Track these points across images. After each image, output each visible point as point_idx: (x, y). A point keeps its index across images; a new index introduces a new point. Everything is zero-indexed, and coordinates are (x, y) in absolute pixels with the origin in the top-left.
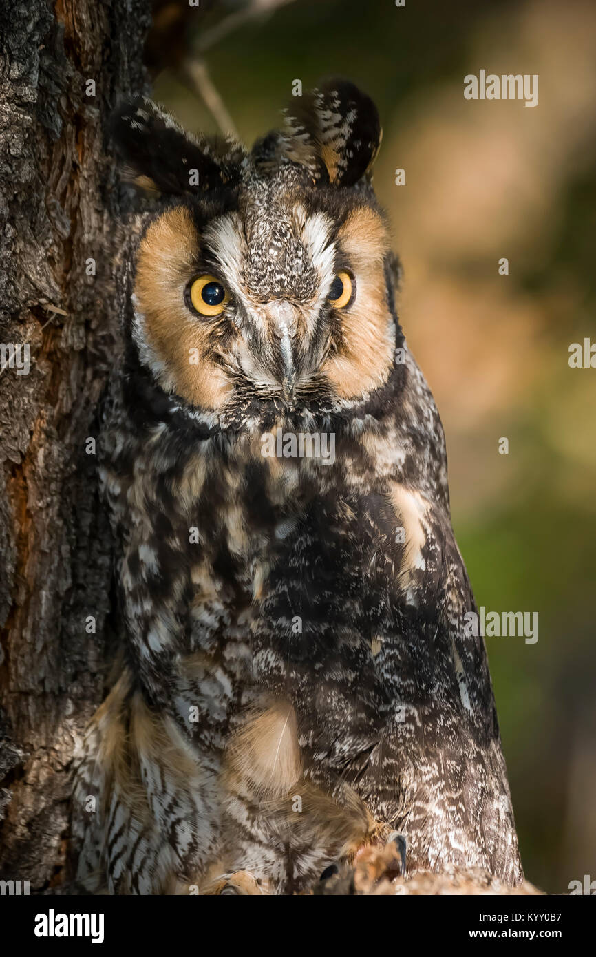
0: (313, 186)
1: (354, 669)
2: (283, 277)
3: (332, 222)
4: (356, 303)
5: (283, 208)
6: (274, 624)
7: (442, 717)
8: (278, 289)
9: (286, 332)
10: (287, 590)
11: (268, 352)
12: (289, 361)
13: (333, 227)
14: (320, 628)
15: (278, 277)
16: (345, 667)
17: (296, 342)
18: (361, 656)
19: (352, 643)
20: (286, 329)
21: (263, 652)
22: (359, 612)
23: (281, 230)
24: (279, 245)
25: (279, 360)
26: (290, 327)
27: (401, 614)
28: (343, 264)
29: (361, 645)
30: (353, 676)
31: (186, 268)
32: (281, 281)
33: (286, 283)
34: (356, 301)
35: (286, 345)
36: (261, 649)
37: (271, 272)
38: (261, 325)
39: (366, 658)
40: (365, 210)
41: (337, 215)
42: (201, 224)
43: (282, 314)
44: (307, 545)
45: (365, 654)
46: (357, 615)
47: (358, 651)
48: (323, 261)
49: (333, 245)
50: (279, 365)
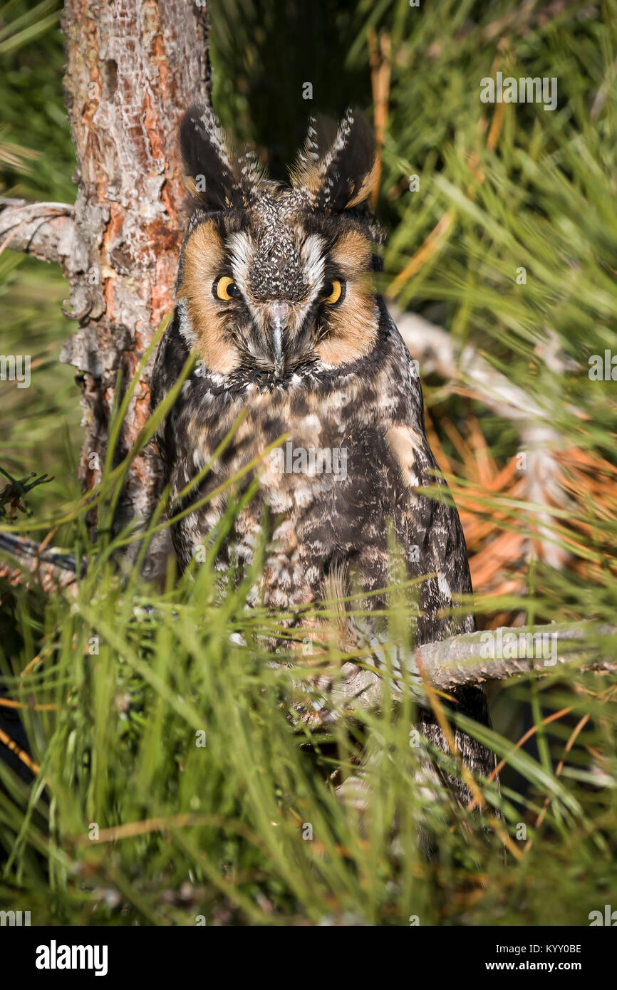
0: (313, 213)
1: (374, 577)
2: (278, 283)
3: (325, 242)
4: (346, 300)
5: (287, 227)
6: (312, 547)
7: (435, 608)
8: (274, 293)
9: (278, 325)
10: (330, 519)
11: (264, 340)
12: (279, 348)
13: (327, 245)
14: (345, 547)
15: (274, 284)
16: (367, 576)
17: (286, 331)
18: (378, 566)
19: (371, 556)
20: (279, 323)
21: (310, 570)
22: (375, 532)
23: (282, 244)
24: (280, 255)
25: (272, 345)
26: (282, 321)
27: (398, 532)
28: (333, 274)
29: (379, 557)
30: (373, 581)
31: (214, 268)
32: (277, 287)
33: (280, 288)
34: (346, 299)
35: (278, 335)
36: (308, 568)
37: (268, 279)
38: (259, 319)
39: (382, 567)
40: (353, 233)
41: (332, 237)
42: (223, 235)
43: (277, 310)
44: (349, 483)
45: (381, 564)
46: (374, 535)
47: (376, 563)
48: (314, 273)
49: (324, 259)
50: (271, 350)
